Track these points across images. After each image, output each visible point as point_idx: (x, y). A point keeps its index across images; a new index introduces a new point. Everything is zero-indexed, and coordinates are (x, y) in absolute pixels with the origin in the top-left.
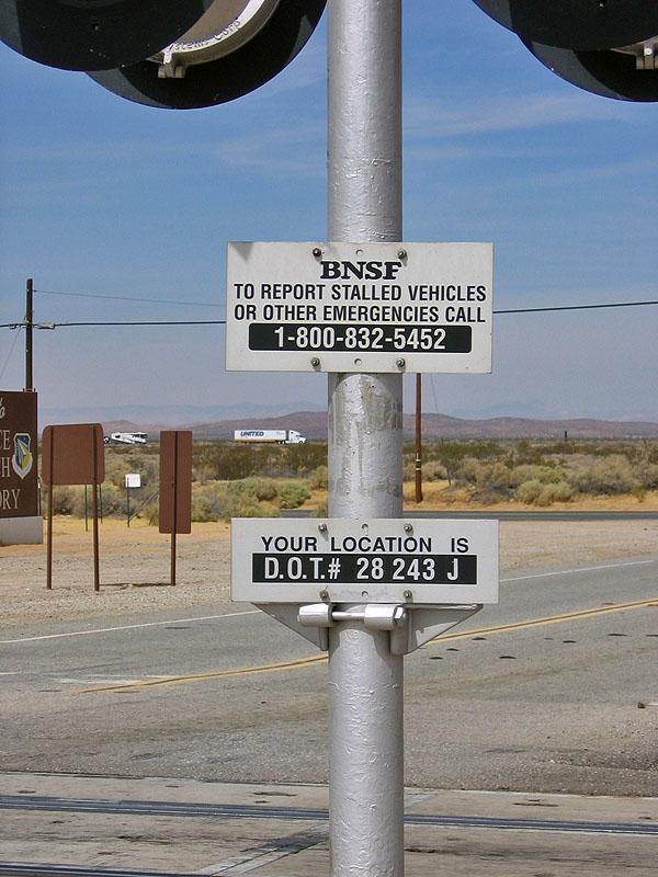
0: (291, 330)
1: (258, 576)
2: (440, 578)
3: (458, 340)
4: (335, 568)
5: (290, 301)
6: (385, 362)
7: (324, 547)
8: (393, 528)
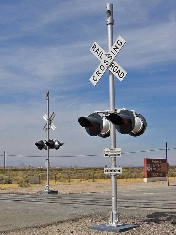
0: (108, 154)
1: (106, 172)
2: (118, 172)
3: (119, 155)
4: (111, 171)
5: (108, 152)
6: (114, 156)
7: (110, 170)
8: (115, 168)
